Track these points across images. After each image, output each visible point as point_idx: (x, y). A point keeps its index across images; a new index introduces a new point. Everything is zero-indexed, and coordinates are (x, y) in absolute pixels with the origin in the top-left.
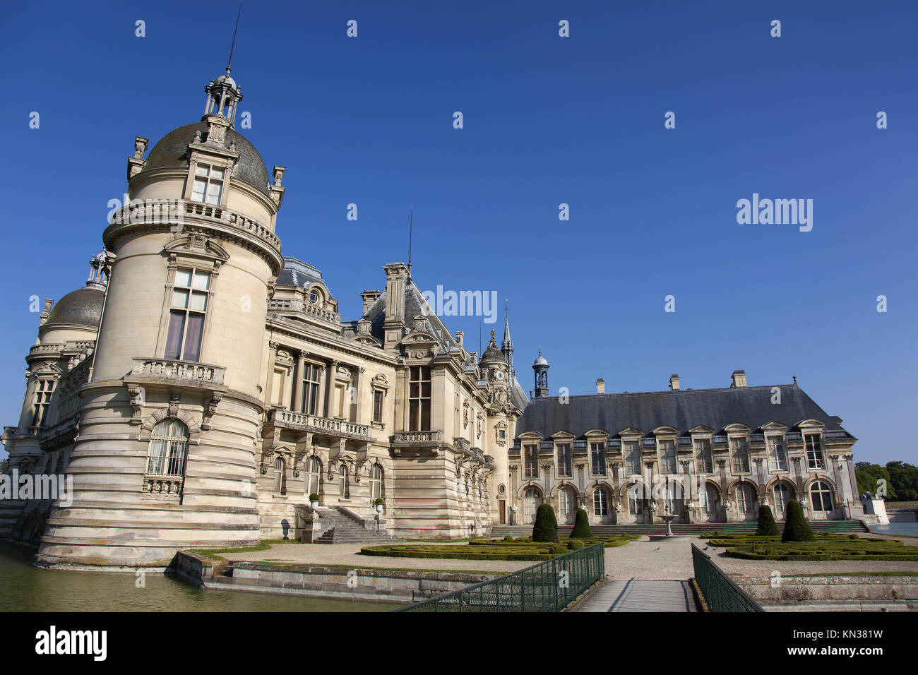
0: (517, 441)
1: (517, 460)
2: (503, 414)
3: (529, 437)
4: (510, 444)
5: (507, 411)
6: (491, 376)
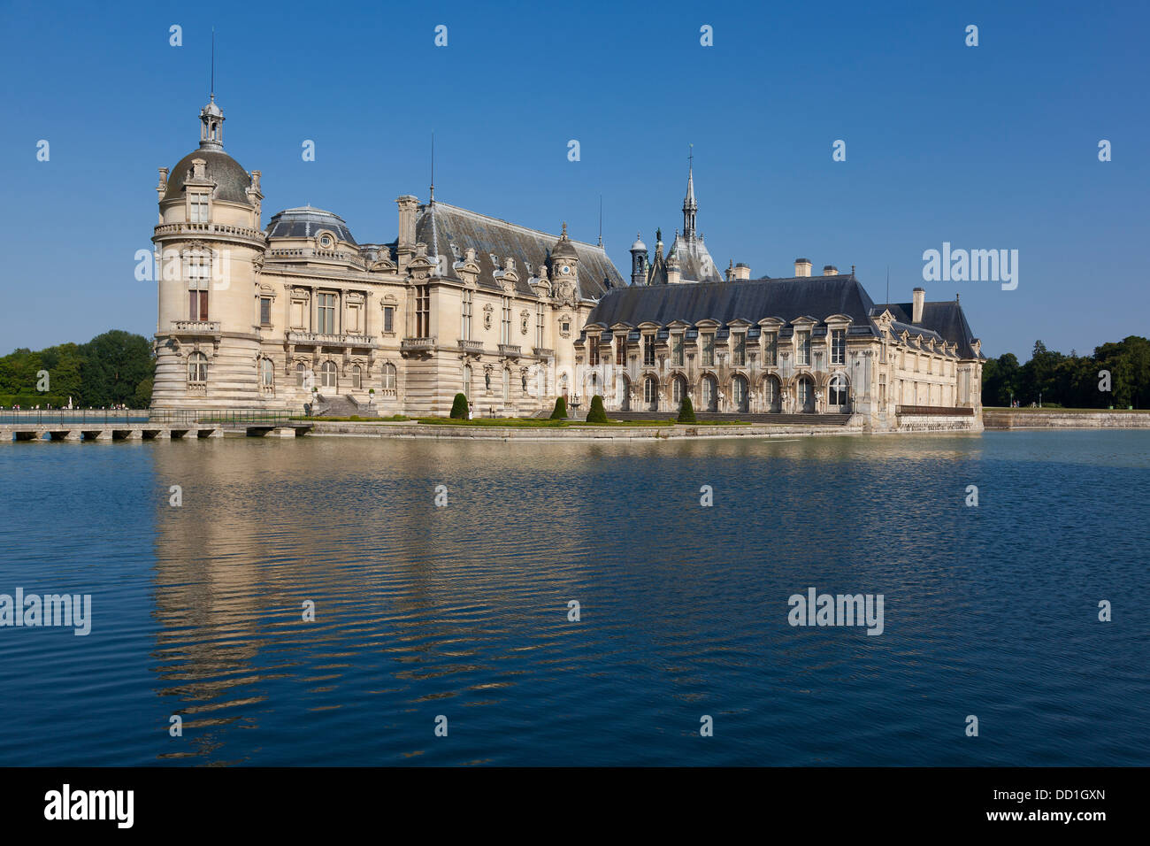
0: (583, 333)
1: (583, 351)
2: (567, 308)
3: (593, 329)
4: (575, 336)
5: (572, 304)
6: (557, 271)
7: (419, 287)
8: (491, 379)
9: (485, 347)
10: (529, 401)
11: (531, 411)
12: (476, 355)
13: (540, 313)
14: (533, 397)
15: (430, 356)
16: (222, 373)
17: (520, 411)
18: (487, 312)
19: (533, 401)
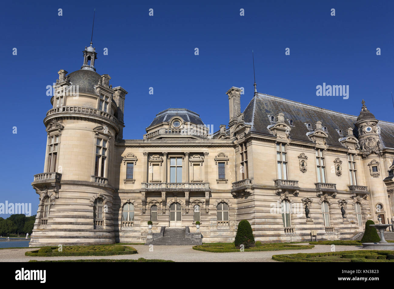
0: (390, 172)
2: (374, 155)
4: (385, 175)
5: (378, 152)
6: (361, 131)
7: (241, 145)
8: (311, 210)
9: (300, 185)
10: (350, 226)
11: (352, 233)
12: (294, 191)
13: (352, 161)
14: (353, 223)
15: (249, 194)
16: (59, 211)
17: (342, 234)
18: (301, 160)
19: (354, 226)
